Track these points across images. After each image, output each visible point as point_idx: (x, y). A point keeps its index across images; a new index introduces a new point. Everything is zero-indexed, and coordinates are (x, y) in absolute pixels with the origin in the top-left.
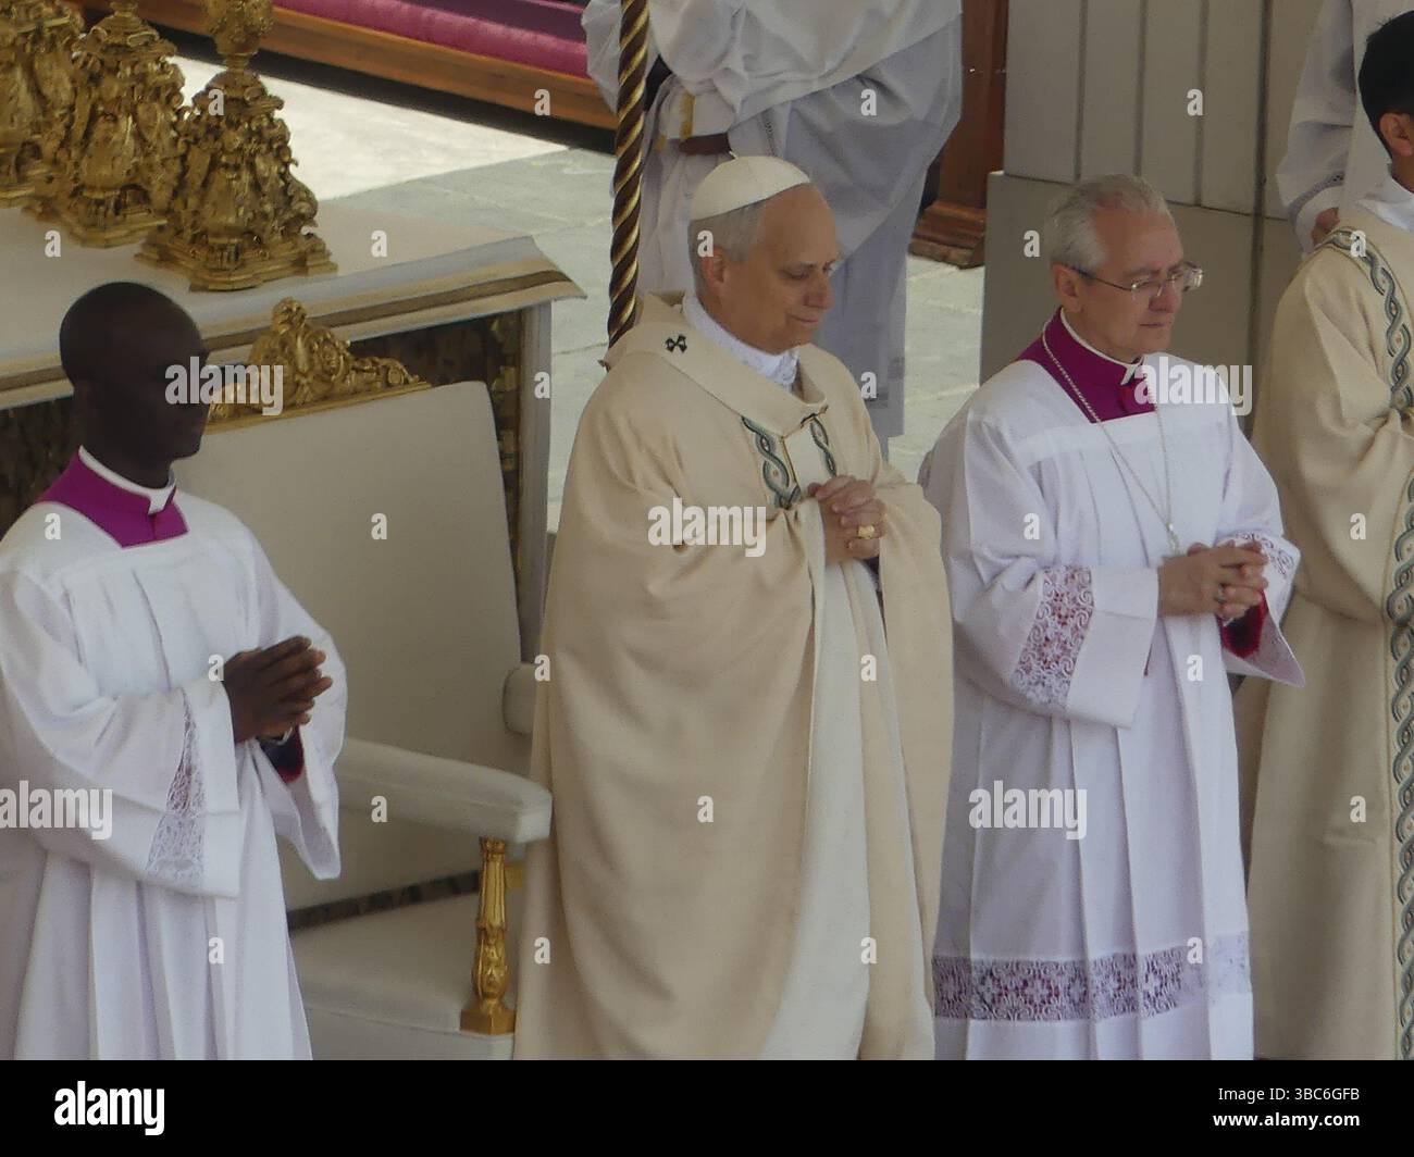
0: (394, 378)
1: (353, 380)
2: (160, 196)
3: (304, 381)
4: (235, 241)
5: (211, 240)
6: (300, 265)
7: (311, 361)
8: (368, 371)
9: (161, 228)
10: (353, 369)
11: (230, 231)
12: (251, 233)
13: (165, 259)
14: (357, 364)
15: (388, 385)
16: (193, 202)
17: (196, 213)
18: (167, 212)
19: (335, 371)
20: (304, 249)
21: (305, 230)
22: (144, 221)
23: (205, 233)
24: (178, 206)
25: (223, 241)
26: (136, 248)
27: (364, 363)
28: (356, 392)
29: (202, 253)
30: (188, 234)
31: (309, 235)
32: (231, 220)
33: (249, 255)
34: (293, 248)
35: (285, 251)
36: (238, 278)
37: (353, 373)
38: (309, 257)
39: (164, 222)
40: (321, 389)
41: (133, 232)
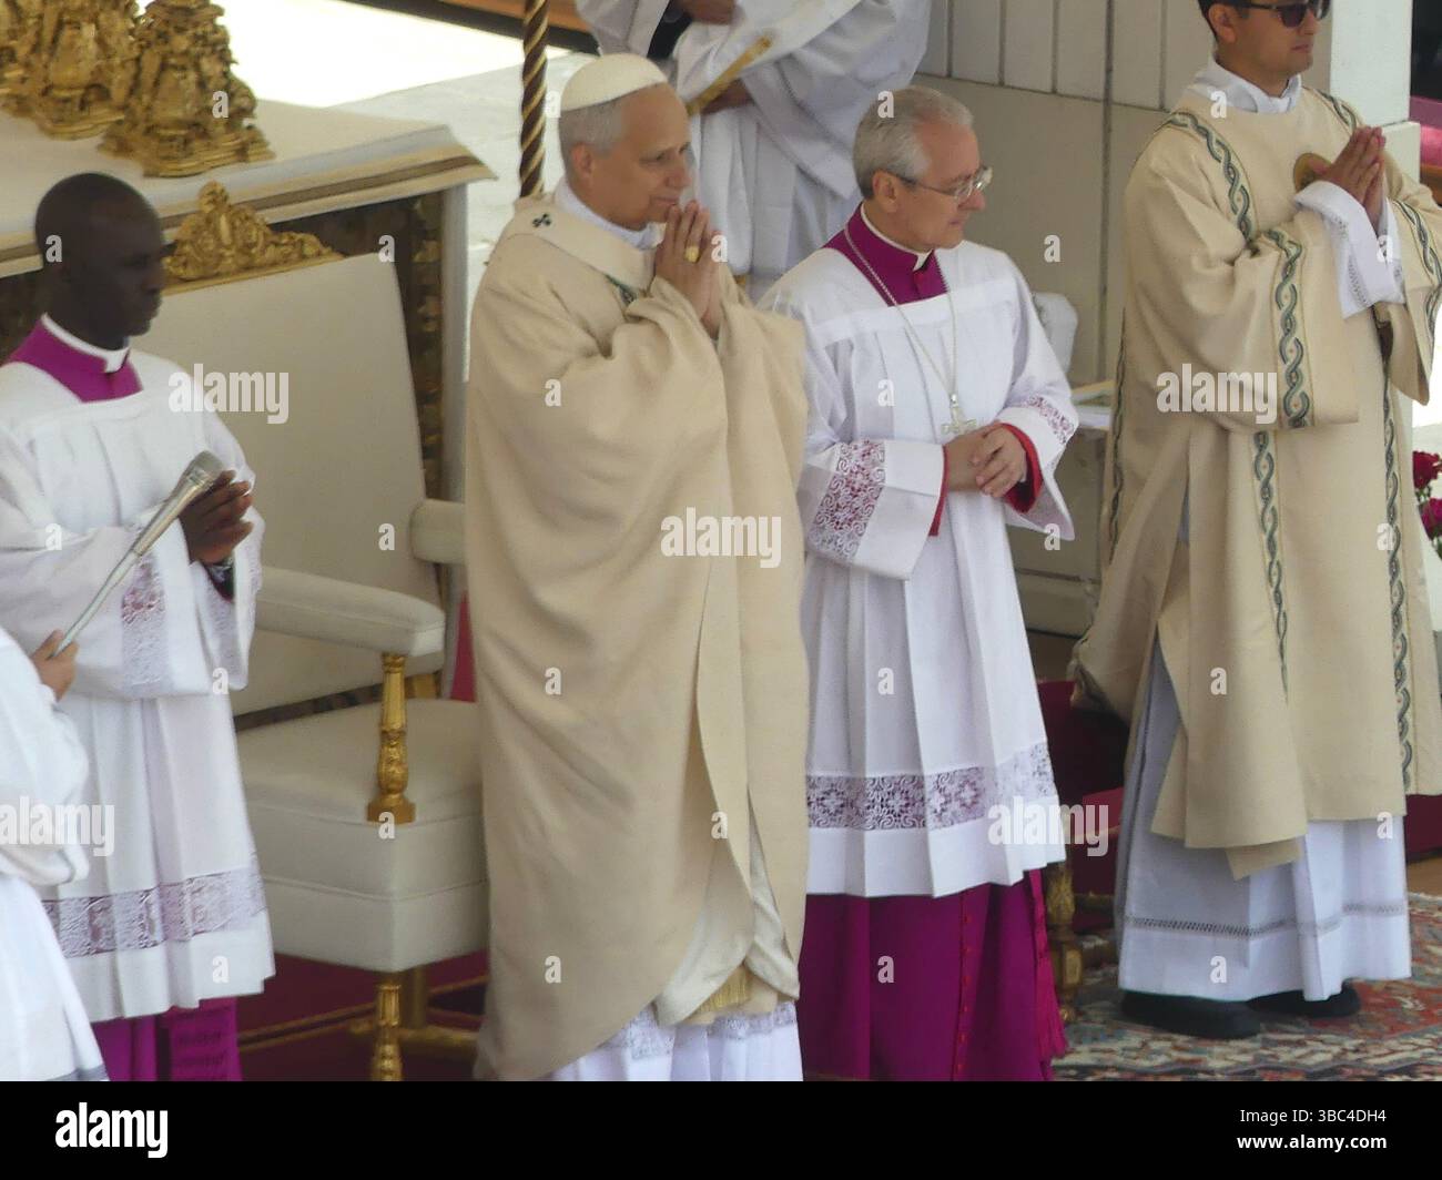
0: (308, 250)
1: (271, 253)
2: (118, 94)
3: (228, 253)
4: (183, 132)
5: (163, 132)
6: (242, 154)
7: (233, 235)
8: (286, 244)
9: (119, 122)
10: (272, 242)
11: (179, 124)
12: (196, 125)
13: (122, 148)
14: (275, 238)
15: (303, 257)
16: (146, 98)
17: (149, 108)
18: (124, 108)
19: (255, 244)
20: (245, 139)
21: (246, 122)
22: (104, 115)
23: (158, 126)
24: (133, 102)
25: (171, 132)
26: (98, 140)
27: (281, 238)
28: (274, 264)
29: (154, 144)
30: (142, 126)
31: (250, 127)
32: (179, 114)
33: (196, 144)
34: (237, 138)
35: (228, 142)
36: (187, 164)
37: (272, 248)
38: (251, 147)
39: (121, 117)
40: (243, 260)
41: (96, 126)
